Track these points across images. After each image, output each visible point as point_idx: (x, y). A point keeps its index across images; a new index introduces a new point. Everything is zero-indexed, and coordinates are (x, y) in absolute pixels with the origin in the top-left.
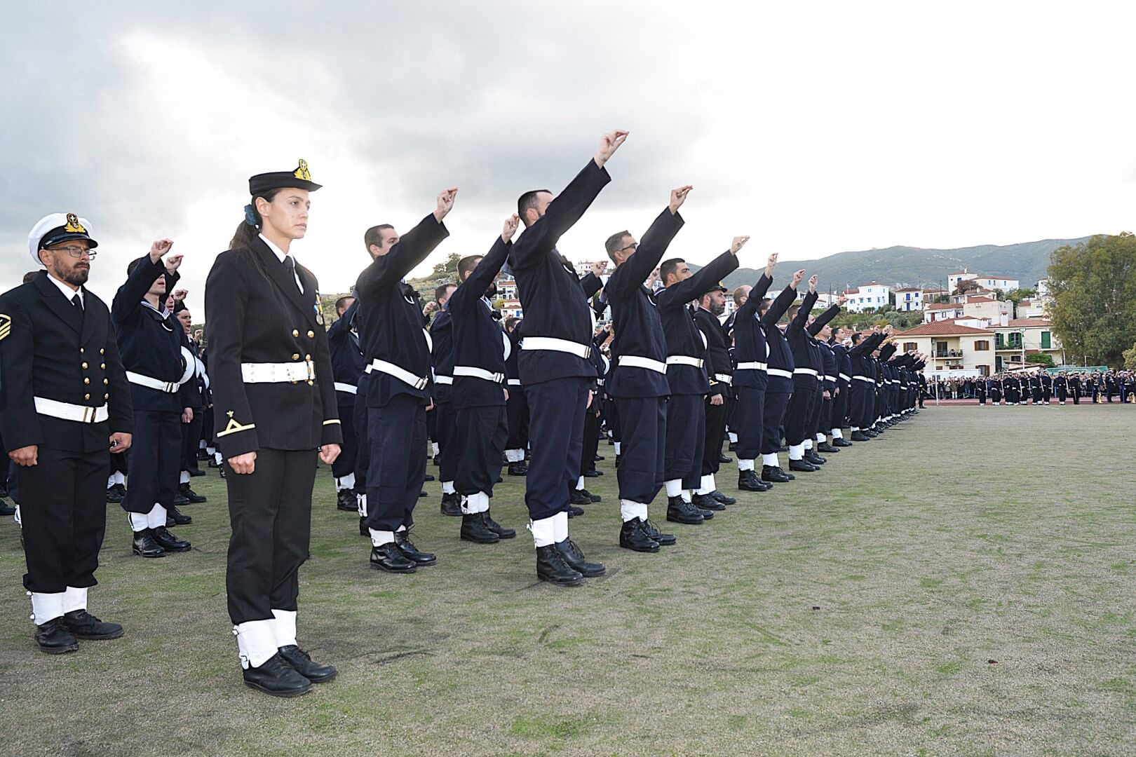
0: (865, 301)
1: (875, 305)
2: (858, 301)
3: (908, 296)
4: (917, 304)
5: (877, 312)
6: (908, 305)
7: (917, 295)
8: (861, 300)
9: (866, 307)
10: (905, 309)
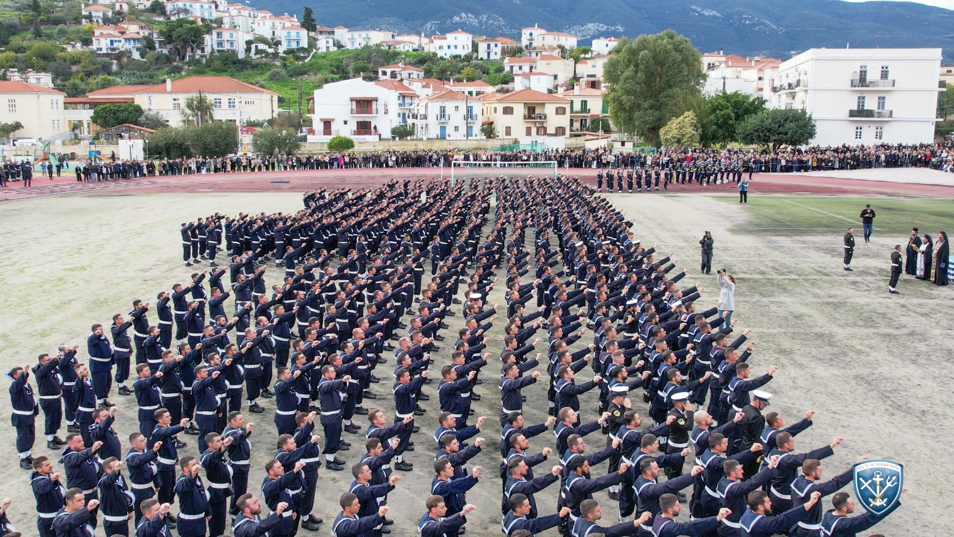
0: (452, 48)
1: (463, 53)
2: (445, 48)
3: (489, 46)
4: (496, 54)
5: (464, 60)
6: (489, 54)
7: (496, 45)
8: (449, 47)
9: (454, 54)
10: (485, 57)
